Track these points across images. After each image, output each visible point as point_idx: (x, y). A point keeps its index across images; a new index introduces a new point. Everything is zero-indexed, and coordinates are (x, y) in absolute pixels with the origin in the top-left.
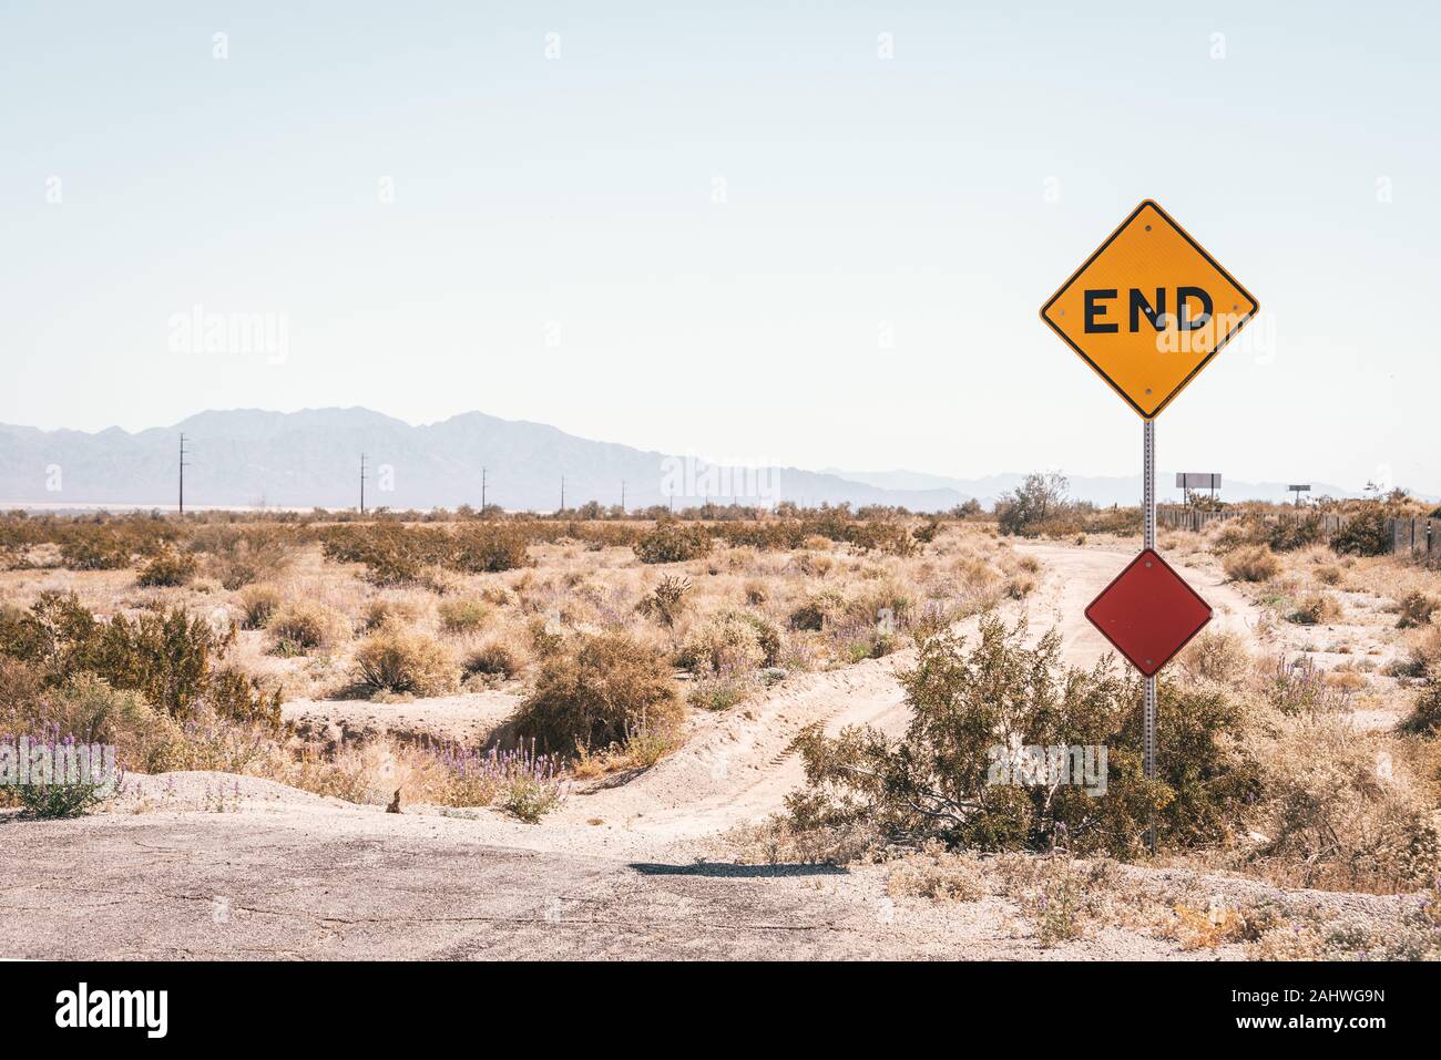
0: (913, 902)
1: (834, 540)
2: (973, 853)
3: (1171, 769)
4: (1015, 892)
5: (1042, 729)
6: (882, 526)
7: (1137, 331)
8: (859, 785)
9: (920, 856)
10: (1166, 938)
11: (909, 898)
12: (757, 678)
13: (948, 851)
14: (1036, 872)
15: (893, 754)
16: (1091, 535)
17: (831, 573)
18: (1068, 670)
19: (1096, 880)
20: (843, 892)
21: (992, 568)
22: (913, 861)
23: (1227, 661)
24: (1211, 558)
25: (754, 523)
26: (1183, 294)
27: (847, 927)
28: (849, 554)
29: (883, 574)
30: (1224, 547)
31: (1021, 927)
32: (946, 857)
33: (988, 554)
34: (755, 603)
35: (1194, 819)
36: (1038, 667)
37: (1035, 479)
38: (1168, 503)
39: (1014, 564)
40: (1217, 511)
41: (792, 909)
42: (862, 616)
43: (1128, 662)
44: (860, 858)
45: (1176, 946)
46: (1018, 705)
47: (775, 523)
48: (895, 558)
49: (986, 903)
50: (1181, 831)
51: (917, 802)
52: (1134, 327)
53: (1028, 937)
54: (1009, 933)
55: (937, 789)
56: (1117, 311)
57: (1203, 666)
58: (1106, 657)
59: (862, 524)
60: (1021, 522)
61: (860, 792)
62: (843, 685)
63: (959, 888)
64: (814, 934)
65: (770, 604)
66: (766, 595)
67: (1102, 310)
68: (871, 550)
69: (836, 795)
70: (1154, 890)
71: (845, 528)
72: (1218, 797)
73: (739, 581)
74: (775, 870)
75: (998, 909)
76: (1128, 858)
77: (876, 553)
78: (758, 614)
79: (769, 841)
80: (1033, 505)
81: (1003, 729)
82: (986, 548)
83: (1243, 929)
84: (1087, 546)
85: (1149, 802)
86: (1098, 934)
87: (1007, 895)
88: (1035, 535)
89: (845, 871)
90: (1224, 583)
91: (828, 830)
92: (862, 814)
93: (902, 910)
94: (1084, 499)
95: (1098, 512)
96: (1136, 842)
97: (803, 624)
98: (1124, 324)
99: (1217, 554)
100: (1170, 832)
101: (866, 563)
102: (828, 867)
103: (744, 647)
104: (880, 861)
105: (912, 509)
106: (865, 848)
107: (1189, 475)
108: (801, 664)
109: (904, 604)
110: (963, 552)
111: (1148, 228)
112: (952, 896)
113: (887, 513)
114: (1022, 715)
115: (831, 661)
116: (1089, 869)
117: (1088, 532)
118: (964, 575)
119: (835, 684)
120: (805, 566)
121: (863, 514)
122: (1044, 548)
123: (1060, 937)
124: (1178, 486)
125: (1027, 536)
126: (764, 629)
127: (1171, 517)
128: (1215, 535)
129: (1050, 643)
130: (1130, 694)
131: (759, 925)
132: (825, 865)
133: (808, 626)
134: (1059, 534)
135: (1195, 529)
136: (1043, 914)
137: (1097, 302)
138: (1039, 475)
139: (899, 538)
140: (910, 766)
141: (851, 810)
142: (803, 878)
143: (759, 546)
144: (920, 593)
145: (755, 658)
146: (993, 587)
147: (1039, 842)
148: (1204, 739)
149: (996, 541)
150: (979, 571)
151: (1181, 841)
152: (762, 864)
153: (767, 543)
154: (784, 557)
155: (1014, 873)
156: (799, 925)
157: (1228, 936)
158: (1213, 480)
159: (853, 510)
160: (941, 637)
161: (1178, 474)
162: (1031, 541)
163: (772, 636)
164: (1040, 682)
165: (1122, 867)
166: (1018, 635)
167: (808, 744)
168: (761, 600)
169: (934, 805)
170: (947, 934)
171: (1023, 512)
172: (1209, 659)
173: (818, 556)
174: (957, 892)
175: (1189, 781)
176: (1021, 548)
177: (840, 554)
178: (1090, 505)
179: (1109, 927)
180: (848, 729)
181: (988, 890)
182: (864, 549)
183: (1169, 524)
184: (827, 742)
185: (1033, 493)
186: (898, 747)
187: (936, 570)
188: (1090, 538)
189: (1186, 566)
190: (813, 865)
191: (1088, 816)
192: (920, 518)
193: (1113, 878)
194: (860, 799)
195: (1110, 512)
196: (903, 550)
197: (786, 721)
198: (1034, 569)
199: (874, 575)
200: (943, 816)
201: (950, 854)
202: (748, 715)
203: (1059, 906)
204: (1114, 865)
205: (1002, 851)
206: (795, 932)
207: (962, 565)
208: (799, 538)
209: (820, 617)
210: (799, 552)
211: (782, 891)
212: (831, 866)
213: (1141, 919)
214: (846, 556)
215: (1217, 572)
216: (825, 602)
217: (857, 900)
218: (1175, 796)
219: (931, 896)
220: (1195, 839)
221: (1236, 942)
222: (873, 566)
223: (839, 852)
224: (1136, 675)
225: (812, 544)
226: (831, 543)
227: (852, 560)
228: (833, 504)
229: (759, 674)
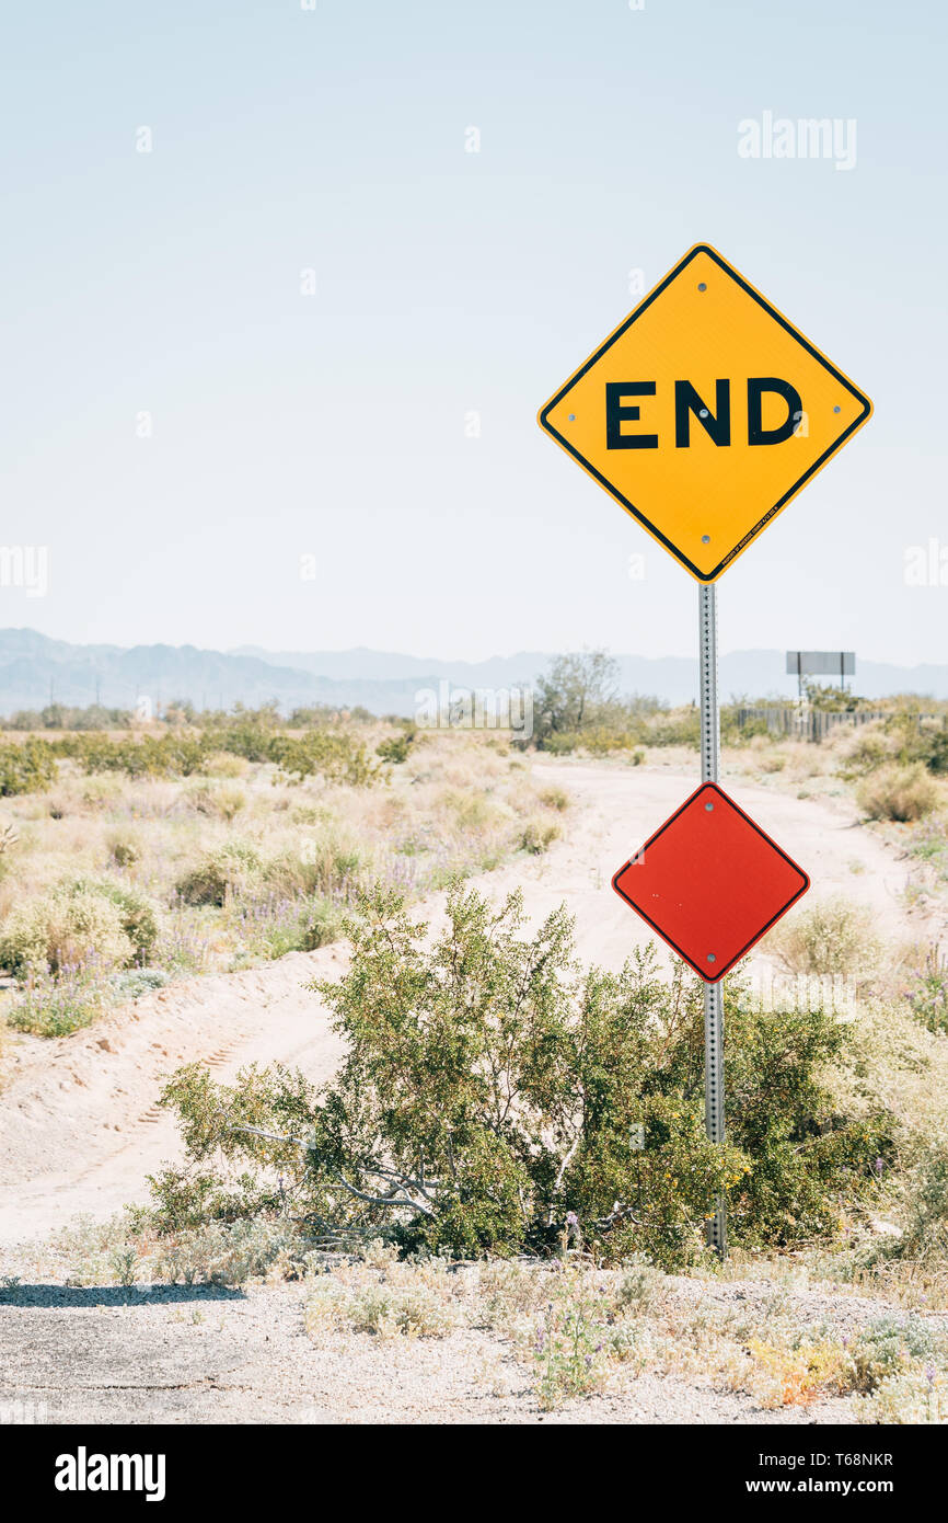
0: (344, 1343)
1: (251, 760)
2: (441, 1263)
3: (749, 1124)
4: (503, 1323)
5: (547, 1066)
6: (327, 738)
7: (687, 445)
8: (268, 1157)
9: (360, 1268)
10: (734, 1391)
11: (337, 1336)
12: (118, 985)
13: (401, 1261)
14: (537, 1290)
15: (318, 1109)
16: (655, 750)
17: (241, 817)
18: (585, 973)
19: (629, 1302)
20: (235, 1328)
21: (498, 805)
22: (346, 1277)
23: (851, 949)
24: (839, 785)
25: (123, 734)
26: (757, 387)
27: (238, 1383)
28: (274, 784)
29: (325, 816)
30: (858, 768)
31: (511, 1378)
32: (398, 1270)
33: (490, 781)
34: (121, 864)
35: (784, 1203)
36: (539, 968)
37: (567, 662)
38: (774, 698)
39: (531, 797)
40: (850, 710)
41: (153, 1356)
42: (288, 884)
43: (677, 957)
44: (264, 1274)
45: (748, 1403)
46: (510, 1028)
47: (158, 735)
48: (346, 790)
49: (457, 1341)
50: (766, 1221)
51: (357, 1182)
52: (683, 440)
53: (520, 1395)
54: (490, 1388)
55: (387, 1161)
56: (656, 415)
57: (813, 958)
58: (642, 951)
59: (296, 735)
60: (547, 730)
61: (270, 1168)
62: (256, 993)
63: (415, 1318)
64: (184, 1394)
65: (144, 866)
66: (139, 851)
67: (633, 414)
68: (307, 777)
69: (232, 1173)
70: (716, 1315)
71: (268, 743)
72: (824, 1168)
73: (98, 830)
74: (127, 1294)
75: (475, 1350)
76: (681, 1265)
77: (312, 782)
78: (122, 882)
79: (121, 1249)
80: (563, 703)
81: (488, 1068)
82: (489, 772)
83: (851, 1376)
84: (648, 767)
85: (712, 1178)
86: (628, 1387)
87: (490, 1328)
88: (568, 749)
89: (237, 1295)
90: (858, 824)
91: (215, 1229)
92: (271, 1204)
93: (326, 1355)
94: (647, 691)
95: (667, 713)
96: (695, 1241)
97: (195, 897)
98: (667, 435)
99: (848, 778)
100: (750, 1222)
101: (299, 799)
102: (213, 1288)
103: (99, 936)
104: (294, 1277)
105: (378, 710)
106: (271, 1256)
107: (807, 654)
108: (187, 960)
109: (353, 864)
110: (454, 779)
111: (702, 287)
112: (405, 1331)
113: (336, 717)
114: (516, 1045)
115: (238, 957)
116: (619, 1285)
117: (650, 744)
118: (454, 815)
119: (243, 993)
120: (204, 804)
121: (298, 719)
122: (577, 770)
123: (569, 1393)
124: (789, 671)
125: (554, 751)
126: (132, 907)
127: (778, 719)
128: (846, 748)
129: (556, 930)
130: (682, 1006)
131: (98, 1382)
132: (208, 1285)
133: (205, 899)
134: (604, 749)
135: (816, 739)
136: (542, 1358)
137: (626, 401)
138: (572, 655)
139: (353, 758)
140: (343, 1126)
141: (254, 1197)
142: (173, 1306)
143: (131, 771)
144: (383, 844)
145: (117, 953)
146: (496, 836)
147: (542, 1241)
148: (799, 1075)
149: (506, 761)
150: (474, 809)
151: (766, 1237)
152: (111, 1285)
153: (144, 767)
154: (171, 789)
155: (501, 1293)
156: (163, 1383)
157: (829, 1385)
158: (843, 663)
159: (285, 714)
160: (390, 925)
161: (789, 653)
162: (561, 759)
163: (144, 918)
164: (541, 993)
165: (670, 1280)
166: (507, 919)
167: (187, 1095)
168: (131, 859)
169: (384, 1187)
170: (395, 1392)
171: (549, 714)
172: (822, 949)
173: (223, 788)
174: (412, 1325)
175: (775, 1141)
176: (545, 770)
177: (260, 783)
178: (655, 703)
179: (646, 1376)
180: (250, 1071)
181: (461, 1321)
182: (297, 775)
183: (776, 731)
184: (216, 1090)
185: (565, 684)
186: (324, 1097)
187: (410, 809)
188: (653, 754)
189: (800, 798)
190: (190, 1285)
191: (621, 1200)
192: (388, 725)
193: (654, 1297)
194: (268, 1179)
195: (684, 712)
196: (358, 776)
197: (165, 1054)
198: (561, 805)
199: (311, 817)
200: (399, 1204)
201: (404, 1264)
202: (104, 1045)
203: (568, 1344)
204: (658, 1280)
205: (485, 1258)
206: (156, 1393)
207: (449, 800)
208: (195, 759)
209: (221, 886)
210: (195, 781)
211: (139, 1328)
212: (216, 1288)
213: (695, 1362)
214: (268, 786)
215: (846, 808)
216: (231, 862)
217: (257, 1339)
218: (755, 1167)
219: (372, 1331)
220: (787, 1232)
221: (841, 1395)
222: (309, 804)
223: (230, 1264)
224: (690, 977)
225: (216, 768)
226: (245, 765)
227: (280, 793)
228: (253, 704)
229: (122, 978)
